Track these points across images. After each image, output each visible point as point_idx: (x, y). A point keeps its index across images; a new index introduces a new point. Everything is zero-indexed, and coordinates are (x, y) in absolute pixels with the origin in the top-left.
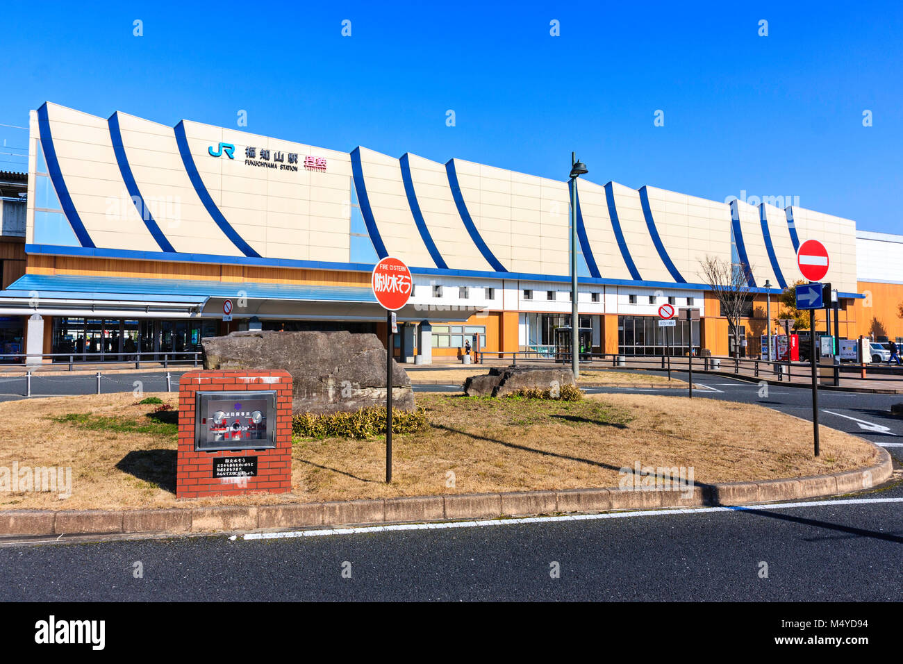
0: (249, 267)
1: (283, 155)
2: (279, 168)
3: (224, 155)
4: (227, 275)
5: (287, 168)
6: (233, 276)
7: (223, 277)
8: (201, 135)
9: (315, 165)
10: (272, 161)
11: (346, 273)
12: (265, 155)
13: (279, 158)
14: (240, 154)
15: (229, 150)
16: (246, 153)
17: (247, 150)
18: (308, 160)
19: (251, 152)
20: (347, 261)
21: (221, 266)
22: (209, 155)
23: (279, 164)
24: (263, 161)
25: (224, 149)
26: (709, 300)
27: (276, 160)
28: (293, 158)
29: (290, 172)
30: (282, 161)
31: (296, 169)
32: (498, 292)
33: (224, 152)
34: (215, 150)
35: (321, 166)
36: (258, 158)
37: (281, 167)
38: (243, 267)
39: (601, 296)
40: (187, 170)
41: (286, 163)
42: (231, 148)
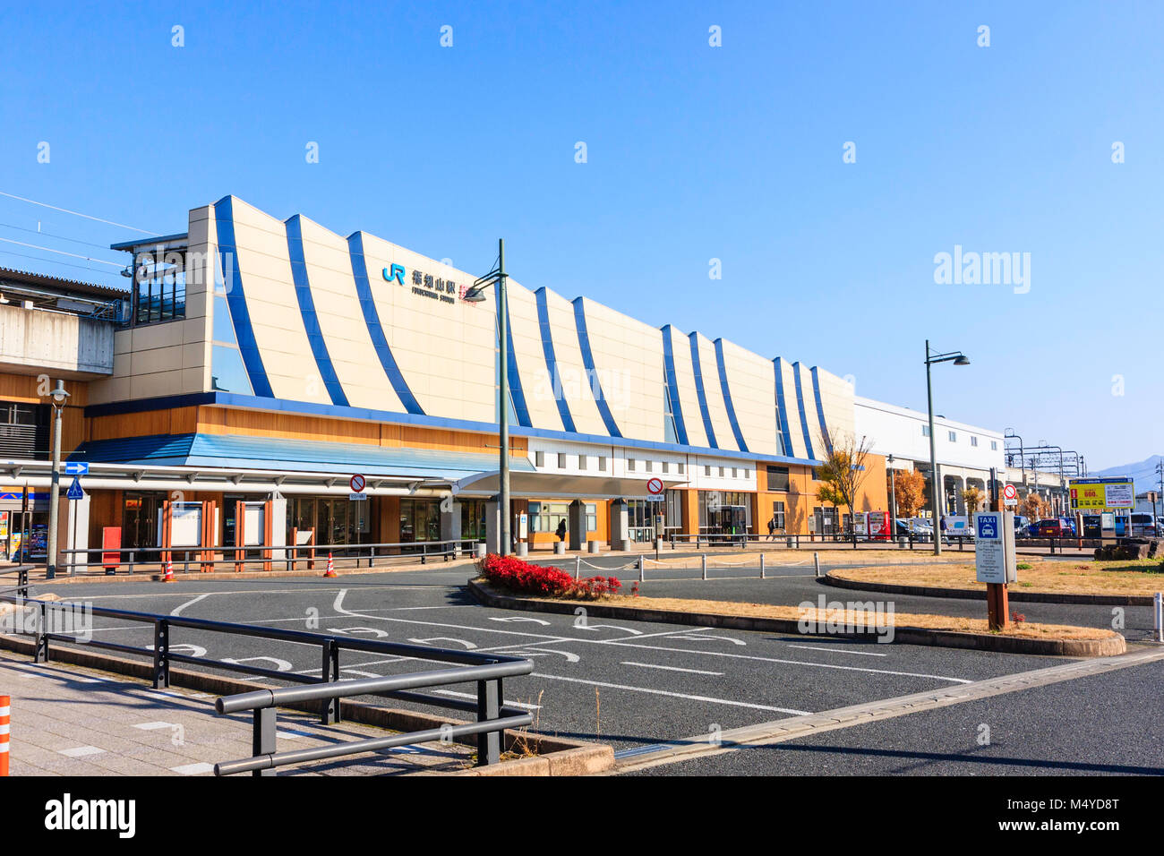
0: (405, 428)
1: (442, 283)
2: (439, 299)
3: (396, 280)
4: (387, 438)
5: (446, 299)
6: (392, 439)
7: (382, 440)
8: (379, 253)
10: (433, 290)
12: (429, 281)
13: (440, 286)
14: (408, 278)
15: (400, 272)
16: (414, 279)
17: (415, 274)
18: (461, 290)
19: (417, 277)
20: (493, 420)
21: (380, 425)
22: (383, 279)
23: (439, 293)
24: (427, 289)
25: (396, 271)
26: (759, 472)
27: (436, 289)
28: (451, 287)
29: (447, 305)
30: (441, 290)
31: (451, 301)
32: (609, 461)
33: (395, 276)
36: (423, 285)
37: (441, 298)
38: (401, 427)
39: (685, 466)
41: (444, 293)
42: (402, 271)
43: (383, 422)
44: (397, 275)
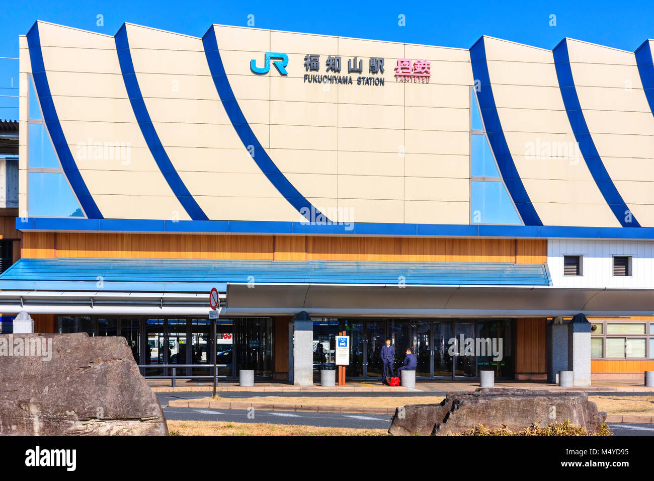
0: (314, 238)
1: (361, 63)
2: (355, 83)
3: (273, 70)
4: (283, 250)
5: (368, 81)
6: (291, 251)
7: (277, 253)
9: (412, 73)
10: (344, 73)
11: (466, 240)
12: (333, 64)
13: (355, 68)
14: (296, 67)
15: (279, 61)
16: (305, 65)
17: (306, 59)
18: (400, 67)
19: (312, 63)
20: (465, 221)
21: (274, 237)
22: (252, 73)
23: (354, 76)
24: (331, 74)
25: (272, 61)
27: (350, 71)
28: (377, 65)
29: (372, 88)
30: (360, 71)
31: (382, 82)
33: (272, 67)
34: (260, 65)
35: (422, 73)
36: (323, 70)
37: (359, 81)
38: (306, 237)
40: (222, 99)
41: (366, 73)
42: (282, 59)
43: (277, 234)
44: (274, 64)
